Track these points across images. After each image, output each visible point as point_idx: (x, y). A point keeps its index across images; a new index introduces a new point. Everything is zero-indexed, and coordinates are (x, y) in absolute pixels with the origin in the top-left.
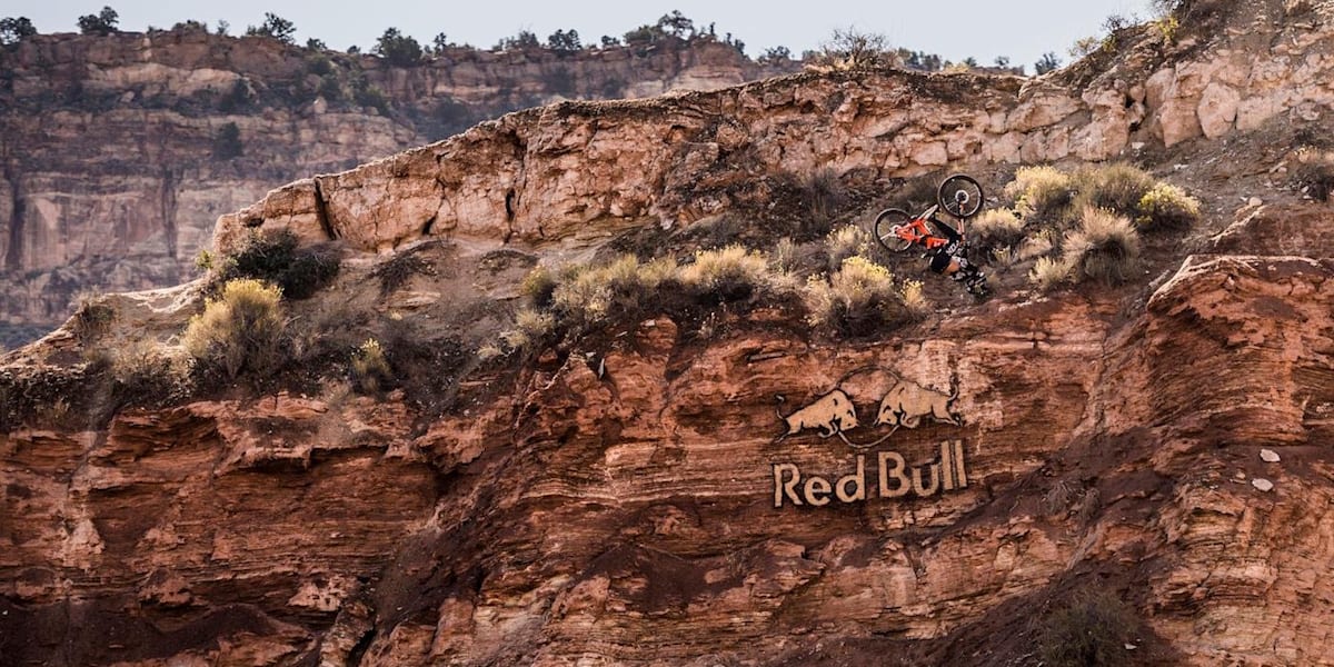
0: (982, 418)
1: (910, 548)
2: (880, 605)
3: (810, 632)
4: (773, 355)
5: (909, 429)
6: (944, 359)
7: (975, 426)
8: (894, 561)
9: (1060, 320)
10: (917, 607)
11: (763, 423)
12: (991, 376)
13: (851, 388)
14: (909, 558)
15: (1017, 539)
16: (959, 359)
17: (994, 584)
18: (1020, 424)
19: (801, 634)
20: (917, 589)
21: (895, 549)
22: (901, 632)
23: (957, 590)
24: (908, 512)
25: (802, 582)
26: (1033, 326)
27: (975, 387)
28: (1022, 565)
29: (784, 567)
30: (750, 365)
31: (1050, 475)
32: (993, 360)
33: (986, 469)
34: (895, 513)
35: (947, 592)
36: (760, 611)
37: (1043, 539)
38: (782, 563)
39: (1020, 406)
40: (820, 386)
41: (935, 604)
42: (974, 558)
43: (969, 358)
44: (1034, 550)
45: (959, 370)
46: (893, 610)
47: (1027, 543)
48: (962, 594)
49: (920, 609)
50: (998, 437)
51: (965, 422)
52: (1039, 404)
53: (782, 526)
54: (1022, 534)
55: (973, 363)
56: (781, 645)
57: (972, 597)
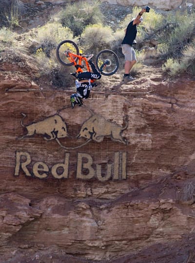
0: (139, 142)
1: (93, 209)
2: (73, 238)
3: (29, 248)
4: (21, 90)
5: (97, 142)
6: (121, 106)
7: (135, 146)
8: (84, 215)
9: (183, 94)
10: (96, 242)
11: (11, 127)
12: (147, 119)
13: (65, 115)
14: (93, 214)
15: (164, 211)
16: (130, 107)
17: (146, 235)
18: (161, 148)
19: (25, 248)
20: (98, 232)
21: (85, 208)
22: (83, 254)
23: (122, 236)
24: (89, 189)
25: (31, 219)
26: (169, 95)
27: (138, 124)
28: (164, 227)
29: (21, 210)
30: (6, 94)
31: (179, 179)
32: (149, 110)
33: (137, 170)
34: (82, 188)
35: (116, 236)
36: (6, 233)
37: (179, 213)
38: (19, 207)
39: (163, 138)
40: (46, 111)
41: (107, 242)
42: (135, 219)
43: (135, 108)
44: (173, 219)
45: (129, 113)
46: (81, 242)
47: (170, 214)
48: (125, 238)
49: (97, 244)
50: (147, 154)
51: (129, 143)
52: (174, 138)
53: (17, 187)
54: (169, 209)
55: (137, 111)
56: (14, 253)
57: (131, 240)
